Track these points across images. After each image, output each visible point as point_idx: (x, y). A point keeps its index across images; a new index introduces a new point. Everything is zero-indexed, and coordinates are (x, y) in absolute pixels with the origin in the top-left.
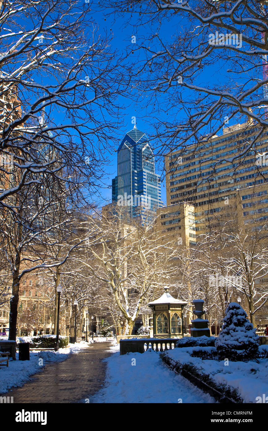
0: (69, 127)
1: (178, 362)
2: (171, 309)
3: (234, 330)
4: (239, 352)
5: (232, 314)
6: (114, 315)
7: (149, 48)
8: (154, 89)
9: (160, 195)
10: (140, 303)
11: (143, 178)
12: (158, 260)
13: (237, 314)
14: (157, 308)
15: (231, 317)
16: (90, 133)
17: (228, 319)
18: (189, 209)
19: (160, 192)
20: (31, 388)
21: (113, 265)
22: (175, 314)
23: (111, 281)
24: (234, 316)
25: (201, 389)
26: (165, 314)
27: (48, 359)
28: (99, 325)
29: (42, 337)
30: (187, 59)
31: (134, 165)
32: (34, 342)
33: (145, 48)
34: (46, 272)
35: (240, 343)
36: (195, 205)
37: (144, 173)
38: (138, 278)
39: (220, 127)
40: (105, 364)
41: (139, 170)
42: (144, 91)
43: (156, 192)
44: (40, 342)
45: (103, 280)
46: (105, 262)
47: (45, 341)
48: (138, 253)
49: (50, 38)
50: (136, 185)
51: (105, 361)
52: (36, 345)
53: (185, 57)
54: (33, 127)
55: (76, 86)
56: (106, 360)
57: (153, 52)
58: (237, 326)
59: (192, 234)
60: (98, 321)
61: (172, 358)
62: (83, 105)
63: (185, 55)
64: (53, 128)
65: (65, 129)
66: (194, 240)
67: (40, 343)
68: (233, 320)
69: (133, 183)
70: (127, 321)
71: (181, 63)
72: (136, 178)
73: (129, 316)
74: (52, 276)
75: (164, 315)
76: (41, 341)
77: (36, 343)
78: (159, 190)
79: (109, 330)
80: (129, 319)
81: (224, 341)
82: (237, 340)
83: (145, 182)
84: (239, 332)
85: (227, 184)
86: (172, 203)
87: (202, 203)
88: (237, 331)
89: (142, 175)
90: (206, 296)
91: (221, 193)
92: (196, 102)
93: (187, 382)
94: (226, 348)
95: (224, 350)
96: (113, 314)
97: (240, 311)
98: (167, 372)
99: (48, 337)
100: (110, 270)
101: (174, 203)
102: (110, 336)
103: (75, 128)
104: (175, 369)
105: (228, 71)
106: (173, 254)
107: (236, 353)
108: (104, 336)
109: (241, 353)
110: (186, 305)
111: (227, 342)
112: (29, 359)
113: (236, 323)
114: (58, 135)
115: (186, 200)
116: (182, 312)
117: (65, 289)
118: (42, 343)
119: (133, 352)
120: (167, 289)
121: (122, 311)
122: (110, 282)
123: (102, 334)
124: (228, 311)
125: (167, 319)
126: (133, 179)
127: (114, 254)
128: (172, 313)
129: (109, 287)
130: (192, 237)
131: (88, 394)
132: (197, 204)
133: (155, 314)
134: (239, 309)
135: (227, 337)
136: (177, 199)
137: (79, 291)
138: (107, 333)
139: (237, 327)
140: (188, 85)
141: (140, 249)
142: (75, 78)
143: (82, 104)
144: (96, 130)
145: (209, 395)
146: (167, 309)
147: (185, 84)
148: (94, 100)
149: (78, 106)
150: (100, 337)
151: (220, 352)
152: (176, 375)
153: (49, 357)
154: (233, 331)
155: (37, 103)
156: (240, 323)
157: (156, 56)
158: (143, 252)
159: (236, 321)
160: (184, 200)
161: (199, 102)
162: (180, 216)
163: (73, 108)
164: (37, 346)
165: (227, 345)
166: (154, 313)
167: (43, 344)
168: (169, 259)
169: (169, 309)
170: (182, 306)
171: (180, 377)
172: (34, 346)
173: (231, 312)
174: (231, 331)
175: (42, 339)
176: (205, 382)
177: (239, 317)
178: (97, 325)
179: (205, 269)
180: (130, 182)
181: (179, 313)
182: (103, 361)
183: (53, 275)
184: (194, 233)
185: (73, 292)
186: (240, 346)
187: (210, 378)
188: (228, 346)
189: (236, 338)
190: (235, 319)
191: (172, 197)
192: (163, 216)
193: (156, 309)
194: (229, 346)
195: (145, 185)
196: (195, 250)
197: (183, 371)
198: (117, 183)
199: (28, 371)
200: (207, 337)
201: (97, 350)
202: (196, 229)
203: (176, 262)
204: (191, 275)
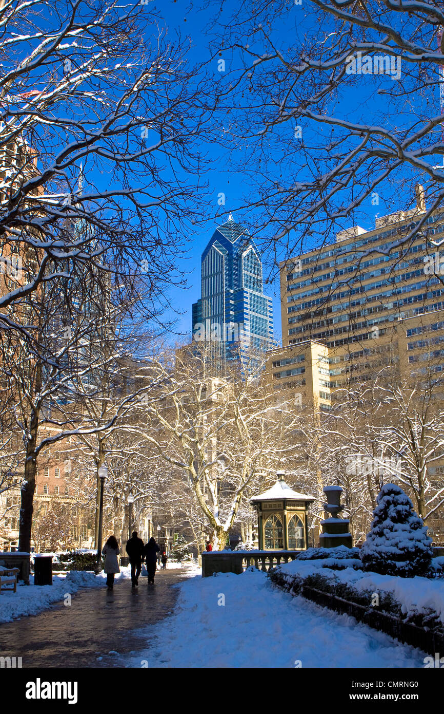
0: (118, 194)
1: (297, 575)
2: (288, 508)
3: (391, 529)
4: (399, 564)
5: (388, 503)
6: (195, 525)
7: (248, 46)
8: (260, 134)
9: (271, 330)
10: (237, 501)
11: (243, 302)
12: (268, 434)
13: (396, 503)
14: (266, 506)
15: (387, 507)
16: (154, 205)
17: (381, 511)
18: (318, 350)
19: (271, 325)
20: (52, 617)
21: (193, 440)
22: (294, 517)
23: (190, 465)
24: (392, 506)
25: (334, 610)
26: (278, 516)
27: (82, 584)
28: (170, 544)
29: (74, 553)
30: (310, 66)
31: (229, 281)
32: (60, 561)
33: (241, 46)
34: (81, 448)
35: (401, 549)
36: (329, 345)
37: (245, 295)
38: (234, 459)
39: (368, 193)
40: (178, 589)
41: (236, 289)
42: (243, 137)
43: (264, 325)
44: (70, 561)
45: (176, 463)
46: (179, 434)
47: (79, 559)
48: (234, 419)
49: (87, 47)
50: (232, 313)
51: (176, 586)
52: (63, 566)
53: (308, 63)
54: (59, 195)
55: (130, 125)
56: (180, 585)
57: (255, 55)
58: (397, 523)
59: (324, 393)
60: (168, 537)
61: (288, 574)
62: (140, 155)
63: (307, 59)
64: (92, 196)
65: (110, 198)
66: (328, 402)
67: (70, 563)
68: (389, 512)
69: (228, 310)
70: (215, 532)
71: (300, 73)
72: (232, 302)
73: (218, 523)
74: (92, 456)
75: (276, 518)
76: (72, 560)
77: (64, 563)
78: (270, 322)
79: (186, 551)
80: (219, 529)
81: (374, 548)
82: (396, 545)
83: (247, 309)
84: (400, 532)
85: (382, 310)
86: (290, 342)
87: (341, 341)
88: (396, 531)
89: (243, 297)
90: (347, 492)
91: (372, 325)
92: (327, 148)
93: (312, 604)
94: (377, 558)
95: (374, 562)
96: (193, 523)
97: (401, 498)
98: (278, 595)
99: (84, 553)
100: (188, 447)
101: (294, 341)
102: (189, 560)
103: (128, 196)
104: (291, 590)
105: (379, 93)
106: (292, 425)
107: (395, 566)
108: (179, 561)
109: (402, 567)
110: (313, 501)
111: (378, 549)
112: (50, 583)
113: (395, 517)
114: (101, 209)
115: (315, 336)
116: (307, 514)
117: (113, 479)
118: (74, 562)
119: (224, 571)
120: (281, 475)
121: (207, 515)
122: (187, 467)
123: (175, 557)
124: (381, 498)
125: (281, 524)
126: (228, 304)
127: (194, 420)
128: (289, 515)
129: (185, 479)
130: (324, 398)
131: (146, 623)
132: (332, 343)
133: (261, 517)
134: (400, 495)
135: (379, 540)
136: (300, 335)
137: (137, 483)
138: (183, 556)
139: (395, 524)
140: (313, 115)
141: (238, 414)
142: (128, 111)
143: (140, 153)
144: (163, 199)
145: (347, 616)
146: (282, 508)
147: (309, 114)
148: (159, 146)
149: (133, 156)
150: (172, 562)
151: (368, 566)
152: (293, 597)
153: (84, 580)
154: (389, 531)
155: (65, 153)
156: (401, 518)
157: (260, 62)
158: (242, 418)
159: (394, 514)
160: (311, 337)
161: (332, 148)
162: (305, 364)
163: (124, 160)
164: (65, 568)
165: (380, 553)
166: (260, 515)
167: (76, 565)
168: (286, 432)
169: (285, 508)
170: (307, 503)
171: (300, 599)
172: (60, 567)
173: (386, 499)
174: (385, 531)
175: (73, 556)
176: (339, 596)
177: (400, 507)
178: (167, 544)
179: (345, 447)
180: (223, 309)
181: (302, 515)
182: (174, 586)
183: (93, 453)
184: (328, 390)
185: (127, 485)
186: (401, 554)
187: (347, 586)
188: (381, 556)
189: (393, 541)
190: (392, 512)
191: (292, 332)
192: (276, 364)
193: (263, 509)
194: (383, 555)
195: (247, 314)
196: (329, 415)
197: (305, 589)
198: (201, 310)
199: (47, 595)
200: (347, 549)
201: (165, 575)
202: (332, 385)
203: (298, 436)
204: (322, 457)
